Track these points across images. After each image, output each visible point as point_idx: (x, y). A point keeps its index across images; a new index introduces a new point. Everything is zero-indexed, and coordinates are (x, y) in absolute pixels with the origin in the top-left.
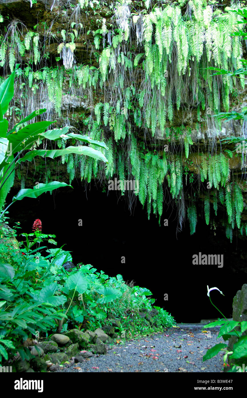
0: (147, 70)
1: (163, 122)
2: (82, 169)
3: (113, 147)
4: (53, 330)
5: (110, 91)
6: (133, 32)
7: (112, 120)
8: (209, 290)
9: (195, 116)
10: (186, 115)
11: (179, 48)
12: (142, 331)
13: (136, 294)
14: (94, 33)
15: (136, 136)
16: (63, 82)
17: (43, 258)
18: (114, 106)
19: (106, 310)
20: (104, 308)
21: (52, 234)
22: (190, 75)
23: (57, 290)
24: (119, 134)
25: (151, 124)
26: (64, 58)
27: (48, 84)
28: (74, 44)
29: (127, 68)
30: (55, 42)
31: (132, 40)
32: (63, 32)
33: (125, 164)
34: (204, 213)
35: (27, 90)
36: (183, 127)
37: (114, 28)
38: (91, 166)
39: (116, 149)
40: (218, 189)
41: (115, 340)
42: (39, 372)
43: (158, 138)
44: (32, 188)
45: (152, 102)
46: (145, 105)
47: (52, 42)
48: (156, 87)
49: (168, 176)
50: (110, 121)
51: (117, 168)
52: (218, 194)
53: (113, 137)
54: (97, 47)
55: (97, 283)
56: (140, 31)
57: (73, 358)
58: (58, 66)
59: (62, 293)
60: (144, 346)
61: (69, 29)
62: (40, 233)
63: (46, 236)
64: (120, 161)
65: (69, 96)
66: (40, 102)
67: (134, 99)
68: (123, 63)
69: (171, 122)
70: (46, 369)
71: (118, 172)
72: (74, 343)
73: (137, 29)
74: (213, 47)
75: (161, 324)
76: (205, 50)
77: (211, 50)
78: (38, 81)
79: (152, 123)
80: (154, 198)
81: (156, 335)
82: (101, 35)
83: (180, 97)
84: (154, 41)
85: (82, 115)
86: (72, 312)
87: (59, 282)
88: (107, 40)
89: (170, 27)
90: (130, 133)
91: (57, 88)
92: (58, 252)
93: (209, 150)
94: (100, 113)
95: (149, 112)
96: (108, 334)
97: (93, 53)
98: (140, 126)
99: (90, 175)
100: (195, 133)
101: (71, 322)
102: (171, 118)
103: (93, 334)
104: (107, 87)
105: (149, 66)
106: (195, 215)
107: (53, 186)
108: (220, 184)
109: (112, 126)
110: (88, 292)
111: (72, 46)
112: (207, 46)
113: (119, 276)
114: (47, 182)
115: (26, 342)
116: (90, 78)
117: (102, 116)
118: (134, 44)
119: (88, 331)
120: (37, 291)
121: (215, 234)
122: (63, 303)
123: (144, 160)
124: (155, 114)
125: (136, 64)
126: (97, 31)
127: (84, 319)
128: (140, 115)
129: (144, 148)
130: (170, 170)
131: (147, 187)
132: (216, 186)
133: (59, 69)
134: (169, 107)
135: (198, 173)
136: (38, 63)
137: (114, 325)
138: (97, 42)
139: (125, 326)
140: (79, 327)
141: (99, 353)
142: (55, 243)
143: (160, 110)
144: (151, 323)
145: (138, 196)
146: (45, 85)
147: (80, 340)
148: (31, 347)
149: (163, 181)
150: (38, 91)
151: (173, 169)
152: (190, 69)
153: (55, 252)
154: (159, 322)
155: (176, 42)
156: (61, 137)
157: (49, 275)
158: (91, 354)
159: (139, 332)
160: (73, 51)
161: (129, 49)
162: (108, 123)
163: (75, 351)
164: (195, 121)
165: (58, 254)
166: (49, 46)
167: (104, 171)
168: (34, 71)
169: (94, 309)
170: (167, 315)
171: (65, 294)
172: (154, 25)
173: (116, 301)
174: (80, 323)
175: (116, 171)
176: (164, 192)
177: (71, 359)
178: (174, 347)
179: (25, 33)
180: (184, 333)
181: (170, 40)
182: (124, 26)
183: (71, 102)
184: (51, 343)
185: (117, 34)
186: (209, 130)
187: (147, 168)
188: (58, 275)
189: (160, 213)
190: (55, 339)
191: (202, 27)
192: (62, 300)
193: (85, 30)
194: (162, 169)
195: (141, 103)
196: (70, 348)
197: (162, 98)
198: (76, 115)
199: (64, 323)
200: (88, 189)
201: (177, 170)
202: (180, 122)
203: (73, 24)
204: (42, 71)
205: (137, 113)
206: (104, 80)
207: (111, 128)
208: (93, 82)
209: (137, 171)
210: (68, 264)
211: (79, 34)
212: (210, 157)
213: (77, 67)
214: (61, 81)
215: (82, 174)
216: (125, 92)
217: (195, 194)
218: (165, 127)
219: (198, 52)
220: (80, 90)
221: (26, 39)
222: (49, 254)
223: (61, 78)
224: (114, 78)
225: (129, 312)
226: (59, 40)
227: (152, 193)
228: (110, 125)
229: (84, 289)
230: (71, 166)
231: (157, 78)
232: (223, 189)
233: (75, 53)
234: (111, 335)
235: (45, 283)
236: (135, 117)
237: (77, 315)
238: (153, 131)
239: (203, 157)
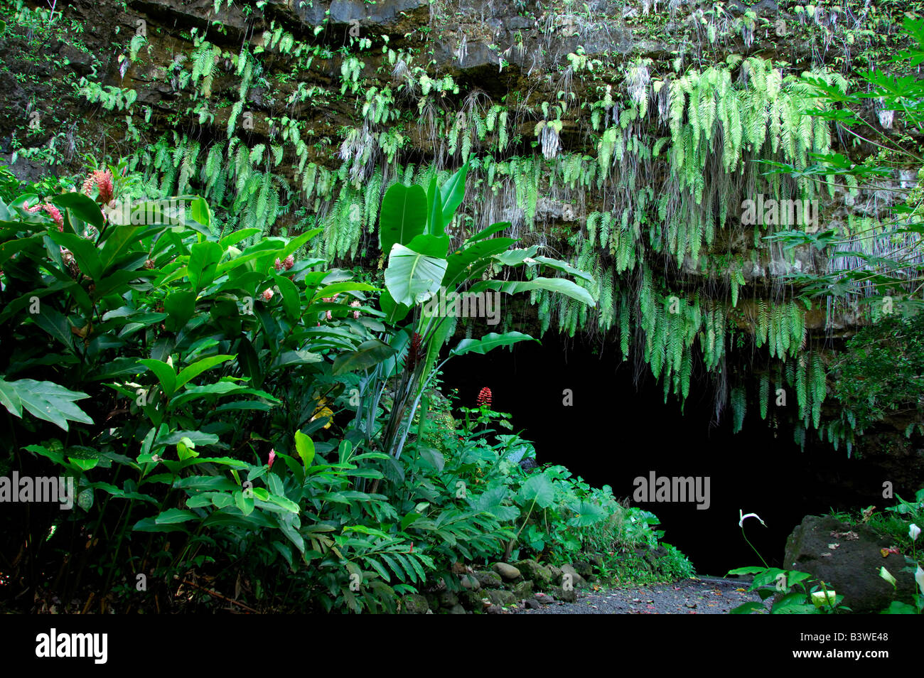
0: (674, 163)
1: (696, 247)
2: (561, 315)
3: (614, 282)
4: (496, 557)
5: (613, 193)
6: (653, 105)
7: (614, 240)
8: (742, 518)
9: (751, 239)
10: (735, 237)
11: (726, 130)
12: (636, 577)
13: (633, 520)
14: (592, 106)
15: (650, 266)
16: (541, 178)
17: (489, 447)
18: (617, 217)
19: (581, 537)
20: (579, 535)
21: (507, 413)
22: (742, 173)
23: (506, 498)
24: (624, 261)
25: (677, 248)
26: (544, 143)
27: (517, 182)
28: (561, 123)
29: (642, 159)
30: (532, 119)
31: (652, 117)
32: (544, 106)
33: (632, 310)
34: (759, 400)
35: (485, 190)
36: (729, 255)
37: (624, 99)
38: (576, 310)
39: (618, 286)
40: (784, 361)
41: (592, 584)
42: (471, 612)
43: (687, 271)
44: (480, 339)
45: (680, 214)
46: (669, 217)
47: (527, 120)
48: (687, 189)
49: (702, 334)
50: (611, 241)
51: (617, 316)
52: (784, 370)
53: (615, 266)
54: (596, 126)
55: (571, 495)
56: (664, 103)
57: (524, 601)
58: (533, 155)
59: (514, 503)
60: (637, 600)
61: (553, 101)
62: (488, 408)
63: (496, 414)
64: (624, 306)
65: (548, 200)
66: (503, 208)
67: (650, 208)
68: (635, 151)
69: (711, 246)
70: (481, 609)
71: (620, 322)
72: (526, 580)
73: (660, 101)
74: (782, 130)
75: (671, 572)
76: (768, 135)
77: (778, 136)
78: (502, 176)
79: (679, 246)
80: (677, 368)
81: (659, 586)
82: (603, 109)
83: (726, 207)
84: (685, 119)
85: (567, 230)
86: (527, 534)
87: (511, 487)
88: (612, 117)
89: (713, 99)
90: (642, 260)
91: (530, 187)
92: (513, 440)
93: (772, 296)
94: (595, 227)
95: (675, 229)
96: (581, 575)
97: (589, 136)
98: (659, 251)
99: (575, 325)
100: (750, 266)
101: (525, 549)
102: (710, 240)
103: (557, 571)
104: (608, 188)
105: (678, 157)
106: (743, 402)
107: (511, 337)
108: (787, 353)
109: (614, 248)
110: (554, 507)
111: (558, 125)
112: (772, 129)
113: (607, 488)
114: (505, 331)
115: (455, 567)
116: (583, 174)
117: (598, 232)
118: (655, 123)
119: (549, 565)
120: (476, 496)
121: (776, 436)
122: (514, 519)
123: (663, 305)
124: (684, 232)
125: (656, 153)
126: (597, 104)
127: (546, 547)
128: (660, 233)
129: (664, 287)
130: (706, 325)
131: (666, 350)
132: (781, 355)
133: (536, 159)
134: (708, 223)
135: (752, 332)
136: (504, 149)
137: (592, 562)
138: (595, 120)
139: (610, 565)
140: (538, 558)
141: (564, 600)
142: (510, 427)
143: (693, 227)
144: (652, 567)
145: (650, 363)
146: (512, 183)
147: (537, 577)
148: (462, 575)
149: (692, 342)
150: (501, 191)
151: (710, 323)
152: (744, 163)
153: (508, 441)
154: (667, 569)
155: (721, 122)
156: (525, 261)
157: (496, 475)
158: (552, 599)
159: (633, 578)
160: (557, 133)
161: (646, 131)
162: (608, 244)
163: (527, 591)
164: (751, 247)
165: (513, 444)
166: (522, 125)
167: (597, 319)
168: (498, 161)
169: (561, 533)
170: (681, 559)
171: (518, 506)
172: (687, 96)
173: (599, 525)
174: (539, 552)
175: (616, 320)
176: (693, 359)
177: (521, 602)
178: (686, 605)
179: (488, 108)
180: (705, 588)
181: (712, 119)
182: (640, 96)
183: (550, 209)
184: (491, 575)
185: (628, 107)
186: (773, 262)
187: (667, 320)
188: (510, 476)
189: (686, 394)
190: (498, 570)
191: (765, 100)
192: (514, 513)
193: (578, 103)
194: (692, 322)
195: (663, 213)
196: (521, 586)
197: (697, 207)
198: (557, 229)
199: (514, 548)
200: (570, 345)
201: (717, 326)
202: (724, 246)
203: (560, 94)
204: (510, 161)
205: (656, 229)
206: (604, 176)
207: (612, 252)
208: (586, 179)
209: (651, 322)
210: (528, 461)
211: (568, 107)
212: (774, 308)
213: (563, 157)
214: (537, 177)
215: (562, 323)
216: (637, 197)
217: (745, 366)
218: (699, 254)
219: (758, 136)
220: (566, 192)
221: (489, 115)
222: (499, 442)
223: (538, 172)
224: (620, 174)
225: (618, 546)
226: (539, 116)
227: (673, 361)
228: (611, 247)
229: (548, 500)
230: (544, 309)
231: (689, 176)
232: (792, 361)
233: (562, 135)
234: (586, 577)
235: (489, 485)
236: (652, 235)
237: (534, 540)
238: (680, 259)
239: (762, 306)
